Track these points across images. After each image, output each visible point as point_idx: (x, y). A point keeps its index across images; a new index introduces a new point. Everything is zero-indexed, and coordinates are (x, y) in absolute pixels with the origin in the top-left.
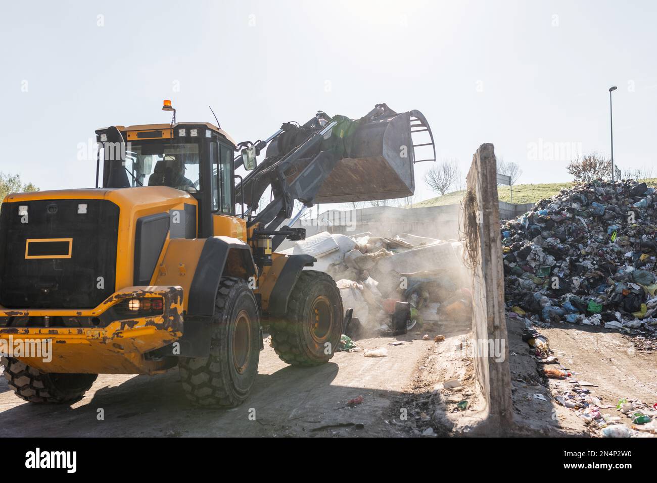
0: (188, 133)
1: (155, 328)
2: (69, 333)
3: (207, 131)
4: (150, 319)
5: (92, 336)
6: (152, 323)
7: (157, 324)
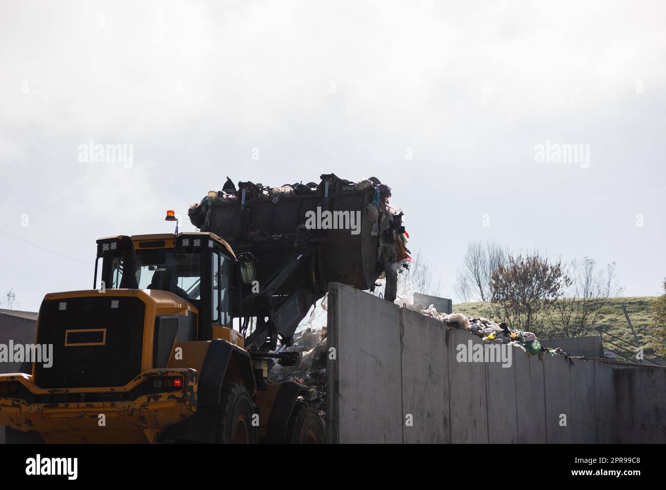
0: (191, 242)
1: (176, 401)
2: (104, 405)
3: (210, 241)
4: (171, 393)
5: (123, 408)
6: (173, 397)
7: (177, 397)
